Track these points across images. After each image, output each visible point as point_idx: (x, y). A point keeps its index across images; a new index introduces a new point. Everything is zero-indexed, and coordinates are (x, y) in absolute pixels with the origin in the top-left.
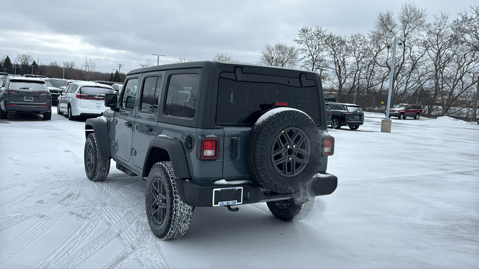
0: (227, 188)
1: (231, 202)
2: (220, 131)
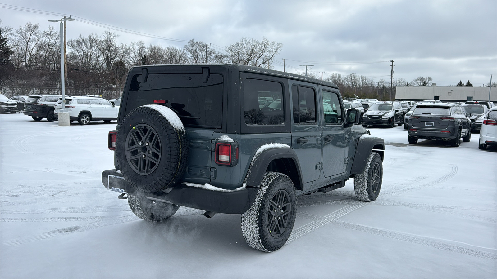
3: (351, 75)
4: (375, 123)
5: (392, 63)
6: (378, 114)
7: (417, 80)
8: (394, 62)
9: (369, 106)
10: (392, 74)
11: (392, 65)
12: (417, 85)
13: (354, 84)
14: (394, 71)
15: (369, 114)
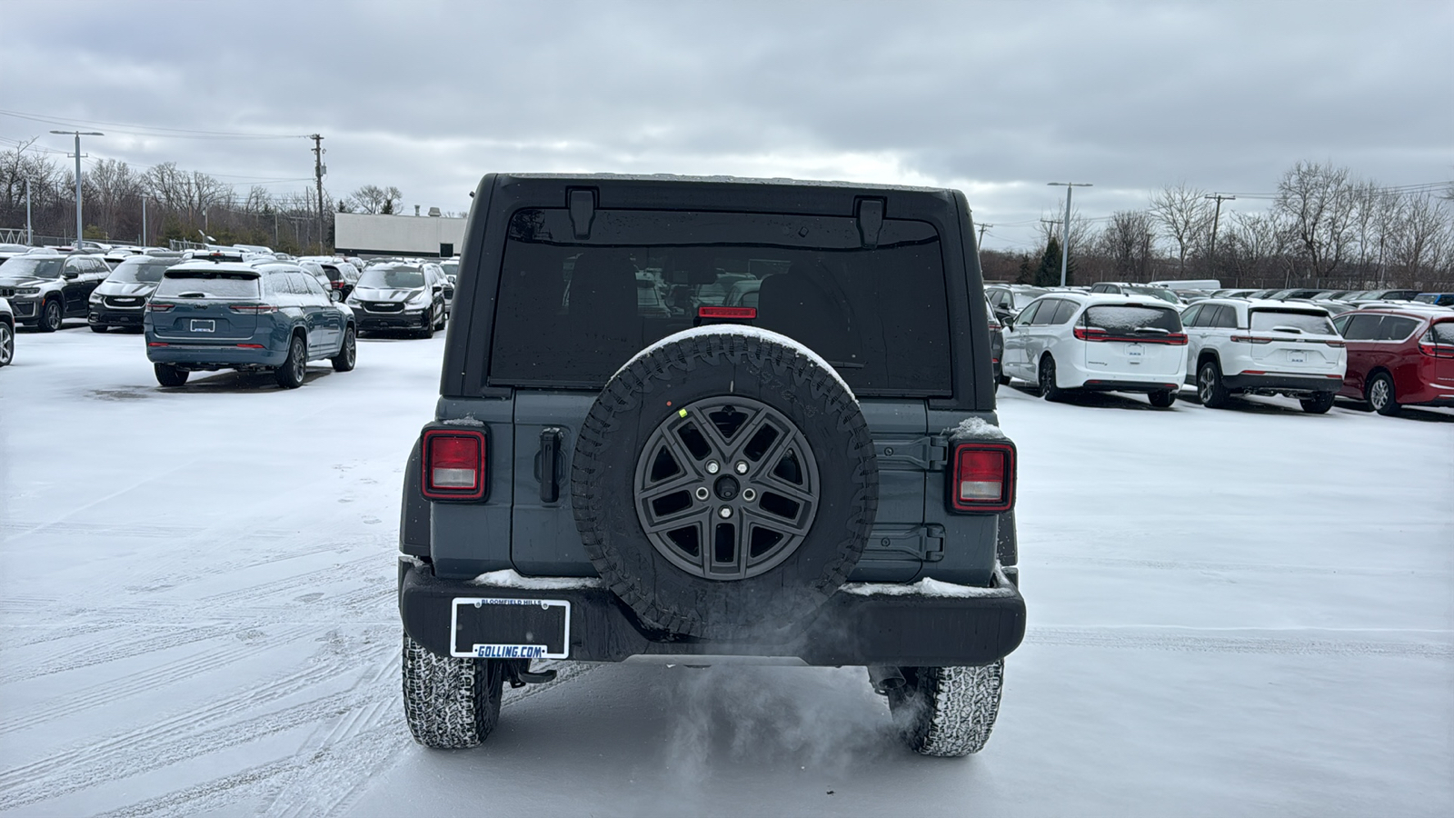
0: (508, 601)
1: (524, 648)
2: (498, 409)
3: (161, 170)
4: (386, 324)
5: (318, 143)
6: (391, 297)
7: (360, 195)
8: (321, 141)
9: (339, 273)
10: (319, 176)
11: (318, 150)
12: (364, 208)
13: (172, 196)
14: (325, 167)
15: (366, 298)
